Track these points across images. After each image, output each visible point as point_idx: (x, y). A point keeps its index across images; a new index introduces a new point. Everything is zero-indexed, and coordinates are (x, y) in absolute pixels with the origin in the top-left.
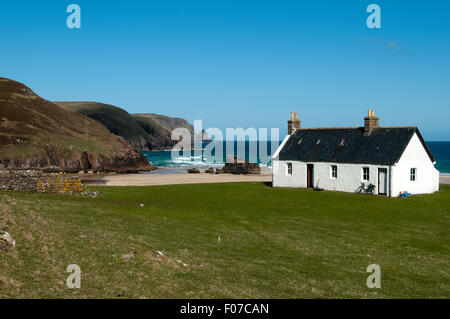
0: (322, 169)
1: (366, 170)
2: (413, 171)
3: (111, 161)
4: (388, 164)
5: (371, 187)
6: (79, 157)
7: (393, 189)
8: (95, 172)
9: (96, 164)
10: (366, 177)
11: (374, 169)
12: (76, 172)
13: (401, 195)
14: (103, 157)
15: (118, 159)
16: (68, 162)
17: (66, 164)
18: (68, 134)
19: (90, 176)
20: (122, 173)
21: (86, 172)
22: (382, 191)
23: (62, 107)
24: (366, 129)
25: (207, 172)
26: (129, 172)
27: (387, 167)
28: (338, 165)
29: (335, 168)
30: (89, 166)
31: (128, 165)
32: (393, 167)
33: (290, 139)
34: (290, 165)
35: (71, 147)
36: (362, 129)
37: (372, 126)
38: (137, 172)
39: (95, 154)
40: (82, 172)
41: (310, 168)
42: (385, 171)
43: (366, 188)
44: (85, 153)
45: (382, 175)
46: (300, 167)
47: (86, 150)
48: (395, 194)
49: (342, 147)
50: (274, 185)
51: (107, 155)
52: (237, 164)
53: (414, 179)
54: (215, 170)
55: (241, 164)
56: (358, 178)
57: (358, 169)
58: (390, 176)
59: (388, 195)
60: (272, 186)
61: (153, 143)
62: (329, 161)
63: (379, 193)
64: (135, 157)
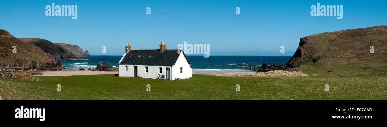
0: (141, 68)
1: (161, 69)
2: (181, 69)
3: (45, 65)
4: (170, 66)
5: (163, 76)
6: (30, 63)
7: (172, 77)
8: (38, 70)
9: (38, 66)
10: (161, 72)
11: (164, 68)
12: (29, 70)
13: (176, 79)
14: (41, 63)
15: (48, 64)
16: (26, 65)
18: (26, 53)
19: (35, 71)
20: (50, 70)
21: (33, 70)
23: (23, 40)
24: (161, 50)
25: (88, 70)
26: (53, 70)
27: (170, 67)
28: (148, 66)
29: (147, 68)
30: (35, 67)
31: (52, 67)
32: (172, 67)
33: (126, 55)
34: (127, 67)
35: (27, 58)
36: (159, 50)
37: (163, 49)
38: (56, 70)
39: (38, 61)
40: (32, 70)
41: (136, 68)
42: (169, 69)
43: (161, 76)
44: (33, 61)
45: (168, 71)
46: (131, 67)
47: (33, 60)
48: (173, 79)
49: (150, 58)
50: (120, 76)
51: (43, 62)
52: (102, 66)
53: (181, 73)
54: (92, 69)
55: (104, 66)
56: (157, 72)
57: (157, 68)
58: (171, 71)
59: (170, 79)
60: (118, 76)
61: (64, 57)
62: (144, 65)
63: (167, 79)
64: (55, 63)
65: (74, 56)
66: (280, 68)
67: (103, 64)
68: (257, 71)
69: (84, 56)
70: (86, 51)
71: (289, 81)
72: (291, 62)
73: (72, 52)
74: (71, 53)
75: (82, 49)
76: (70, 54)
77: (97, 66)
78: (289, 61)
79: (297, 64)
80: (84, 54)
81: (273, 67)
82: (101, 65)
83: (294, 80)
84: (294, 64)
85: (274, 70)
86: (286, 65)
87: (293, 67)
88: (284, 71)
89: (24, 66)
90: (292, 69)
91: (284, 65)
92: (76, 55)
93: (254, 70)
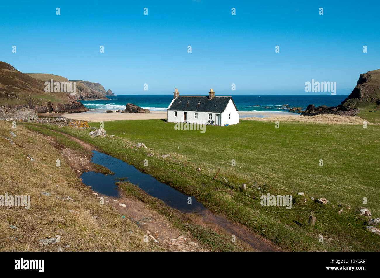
0: (191, 114)
1: (210, 115)
2: (230, 115)
3: (65, 107)
4: (219, 112)
5: (213, 122)
6: (46, 105)
7: (222, 123)
8: (56, 112)
9: (56, 108)
10: (211, 118)
11: (214, 114)
12: (45, 112)
13: (225, 125)
14: (60, 104)
15: (68, 105)
16: (40, 107)
17: (39, 108)
18: (38, 92)
19: (53, 115)
20: (71, 113)
21: (51, 112)
22: (217, 124)
23: (32, 77)
24: (210, 97)
25: (117, 112)
26: (75, 112)
27: (220, 114)
28: (198, 112)
29: (196, 114)
30: (52, 109)
31: (74, 109)
32: (222, 114)
33: (175, 101)
34: (176, 112)
35: (41, 99)
36: (208, 97)
37: (212, 96)
38: (79, 112)
39: (55, 102)
40: (48, 113)
41: (185, 114)
42: (218, 115)
43: (210, 122)
44: (49, 103)
45: (217, 117)
46: (181, 113)
47: (49, 101)
48: (223, 125)
49: (199, 105)
50: (169, 121)
51: (62, 104)
52: (132, 108)
53: (230, 119)
54: (121, 111)
55: (134, 108)
56: (207, 118)
57: (207, 114)
58: (221, 117)
59: (220, 125)
60: (167, 122)
61: (84, 96)
62: (194, 111)
63: (216, 125)
64: (77, 104)
65: (96, 96)
66: (330, 111)
67: (133, 105)
68: (301, 113)
69: (107, 95)
70: (109, 90)
71: (342, 129)
72: (345, 104)
73: (94, 92)
74: (92, 92)
75: (104, 87)
76: (92, 94)
77: (127, 108)
78: (343, 103)
79: (353, 107)
80: (107, 93)
81: (321, 109)
82: (131, 106)
83: (349, 130)
84: (349, 106)
85: (322, 113)
86: (338, 108)
87: (348, 110)
88: (336, 116)
89: (37, 109)
90: (347, 112)
91: (336, 107)
92: (99, 95)
93: (298, 112)
